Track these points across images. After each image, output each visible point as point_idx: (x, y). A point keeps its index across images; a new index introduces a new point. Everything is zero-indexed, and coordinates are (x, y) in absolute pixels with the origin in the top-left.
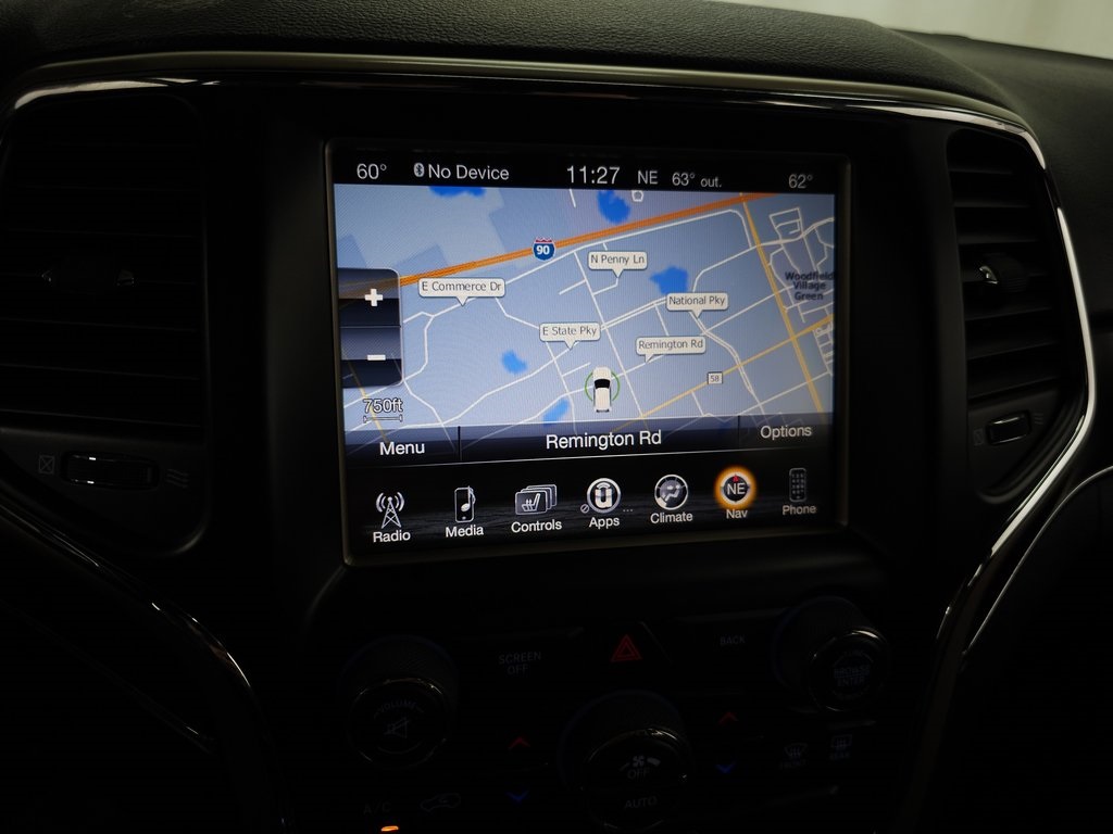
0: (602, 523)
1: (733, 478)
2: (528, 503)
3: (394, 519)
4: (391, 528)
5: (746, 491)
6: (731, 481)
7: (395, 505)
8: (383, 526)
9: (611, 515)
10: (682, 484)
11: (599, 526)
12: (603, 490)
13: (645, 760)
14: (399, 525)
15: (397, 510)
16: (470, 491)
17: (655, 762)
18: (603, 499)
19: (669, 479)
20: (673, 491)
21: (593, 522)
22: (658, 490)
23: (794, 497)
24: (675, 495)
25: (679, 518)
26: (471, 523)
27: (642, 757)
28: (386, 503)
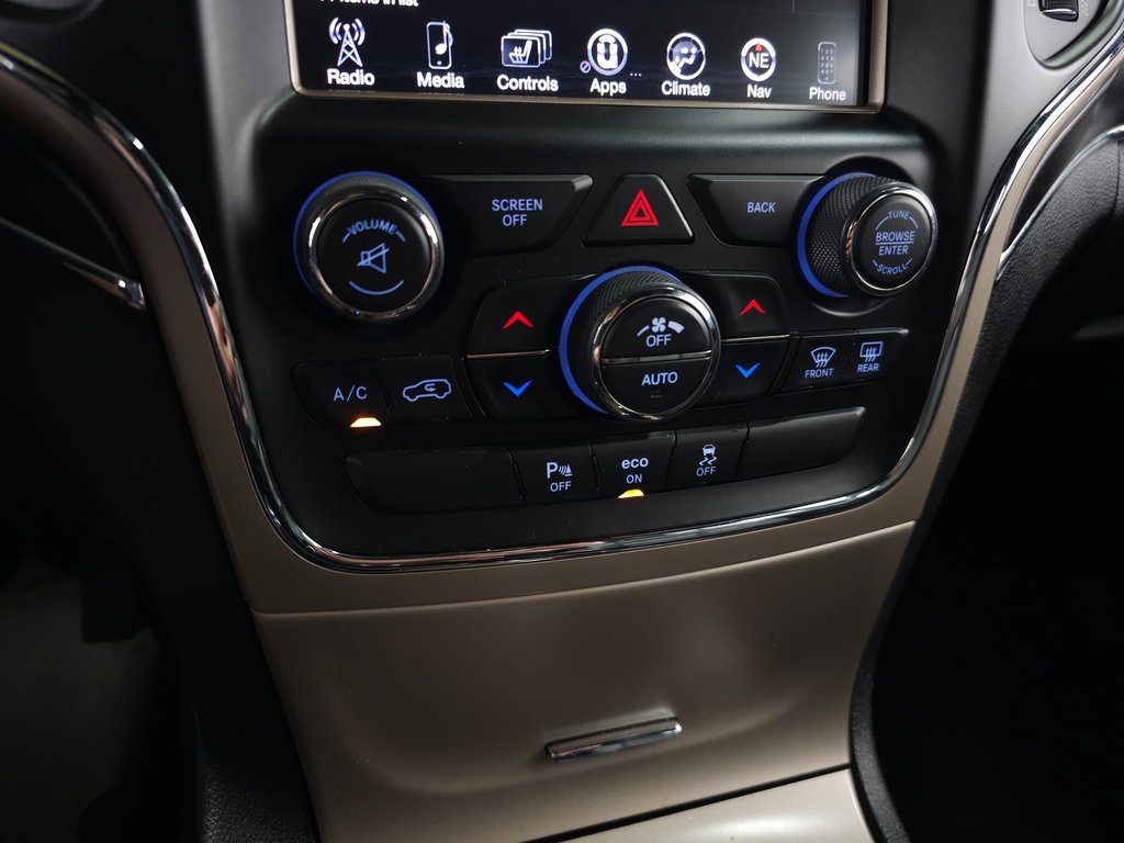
0: (605, 87)
1: (755, 46)
2: (517, 52)
3: (353, 54)
4: (349, 67)
5: (769, 63)
6: (753, 49)
7: (353, 37)
8: (340, 63)
9: (617, 78)
10: (699, 48)
11: (602, 91)
12: (607, 45)
13: (666, 324)
14: (360, 63)
15: (356, 43)
16: (446, 28)
17: (678, 327)
18: (607, 56)
19: (683, 39)
20: (689, 55)
21: (595, 85)
22: (671, 52)
23: (823, 78)
24: (691, 61)
25: (695, 90)
26: (450, 70)
27: (663, 320)
28: (342, 32)
